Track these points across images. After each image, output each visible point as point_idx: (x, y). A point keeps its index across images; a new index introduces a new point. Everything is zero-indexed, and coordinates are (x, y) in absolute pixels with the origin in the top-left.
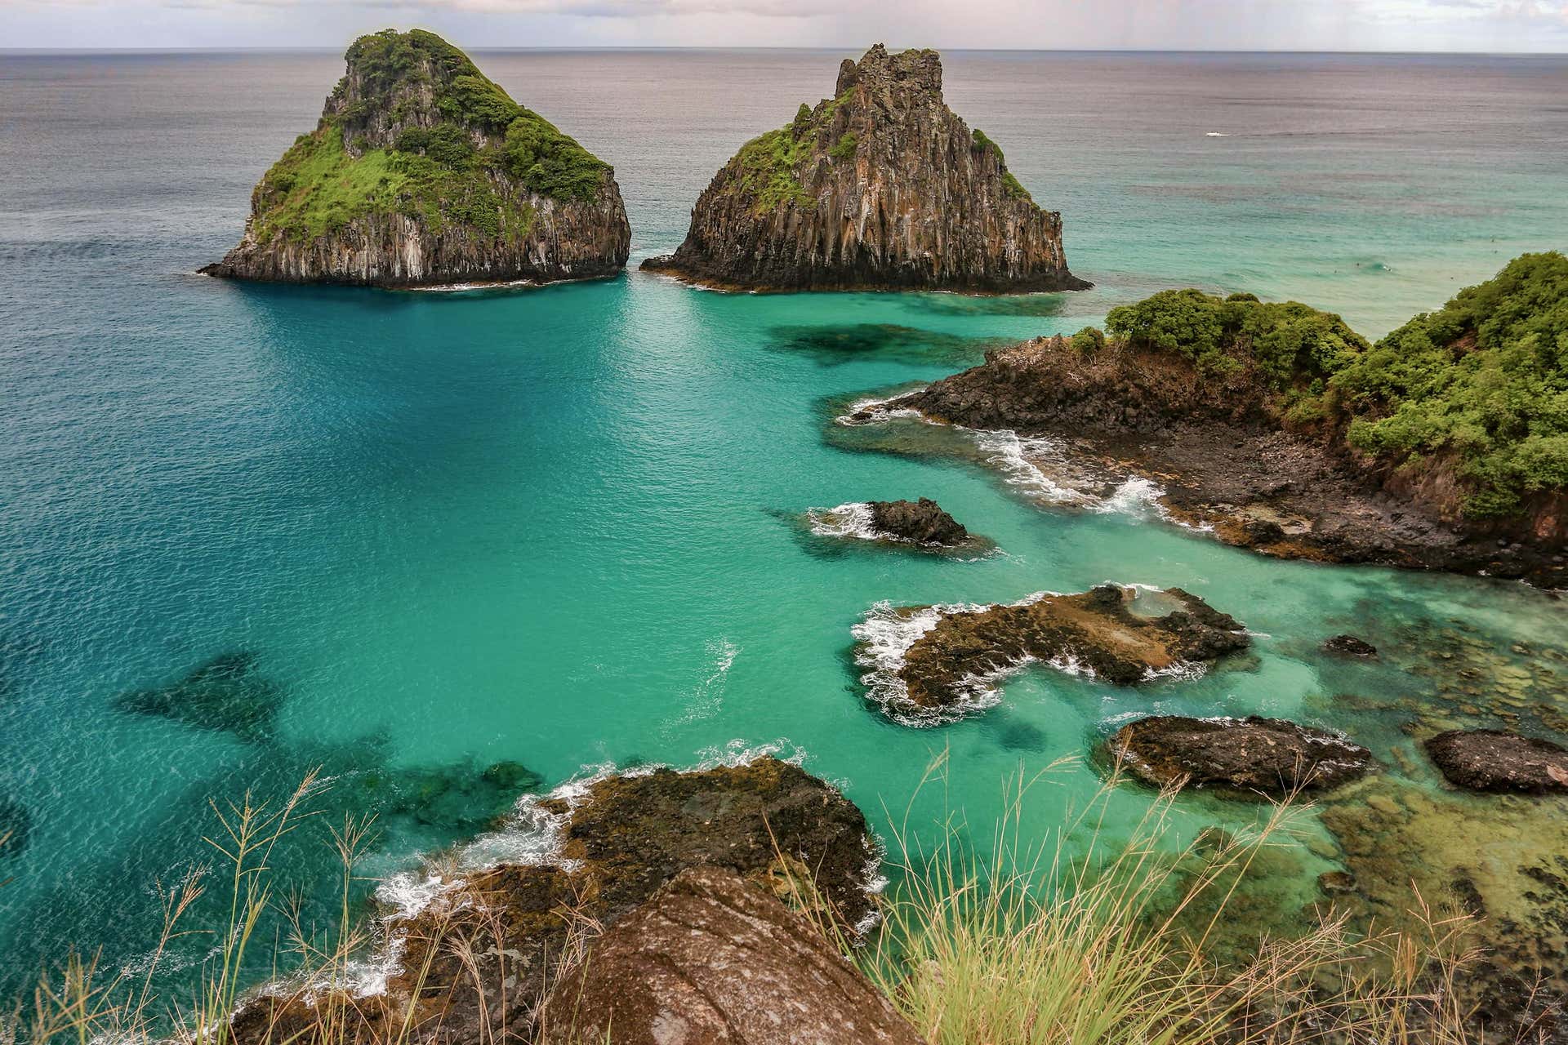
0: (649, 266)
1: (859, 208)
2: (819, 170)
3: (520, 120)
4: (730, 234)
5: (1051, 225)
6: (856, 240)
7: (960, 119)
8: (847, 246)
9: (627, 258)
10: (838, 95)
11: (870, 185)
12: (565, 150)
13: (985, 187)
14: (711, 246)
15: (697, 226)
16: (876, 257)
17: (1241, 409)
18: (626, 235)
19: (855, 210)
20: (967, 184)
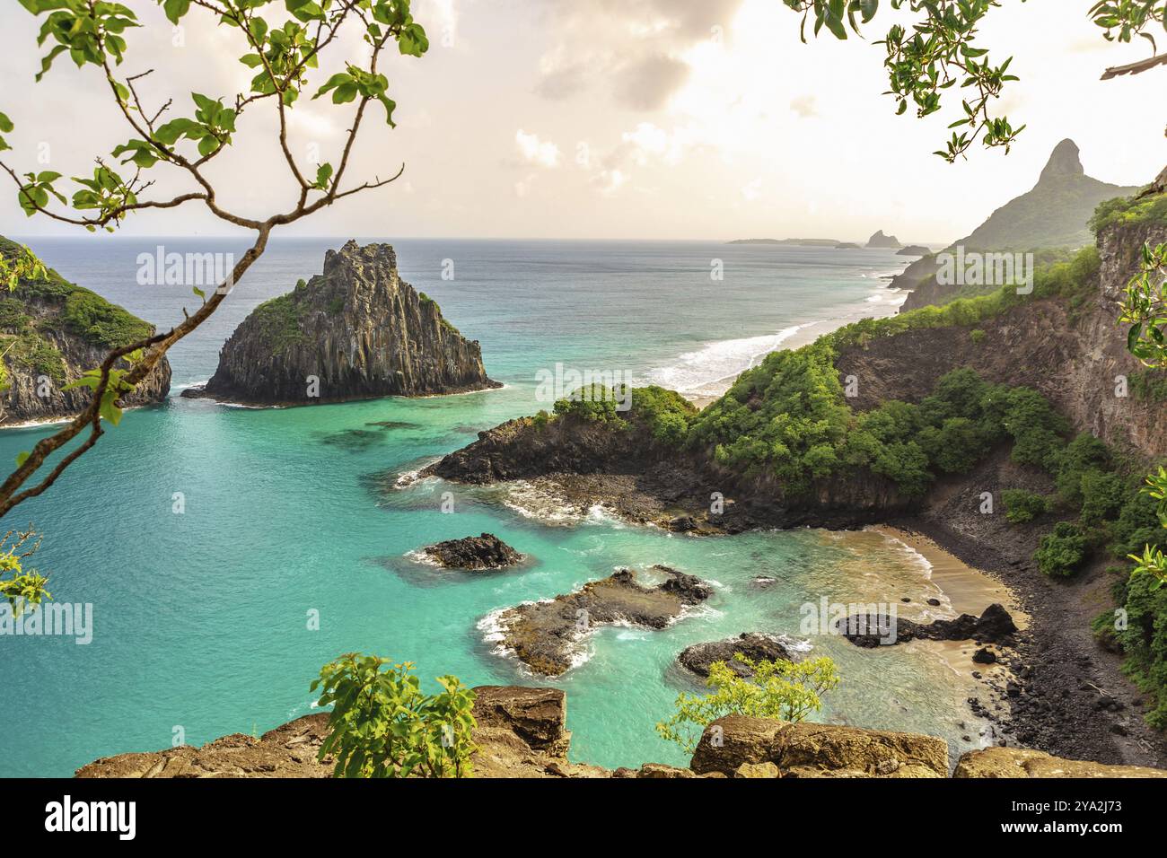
0: (187, 394)
1: (349, 345)
2: (318, 321)
3: (77, 294)
4: (252, 369)
5: (473, 349)
6: (349, 367)
7: (410, 286)
8: (343, 370)
9: (169, 390)
10: (325, 272)
11: (356, 330)
12: (117, 315)
13: (430, 327)
14: (236, 376)
15: (225, 364)
16: (364, 377)
17: (637, 452)
18: (168, 373)
19: (346, 347)
20: (419, 326)
